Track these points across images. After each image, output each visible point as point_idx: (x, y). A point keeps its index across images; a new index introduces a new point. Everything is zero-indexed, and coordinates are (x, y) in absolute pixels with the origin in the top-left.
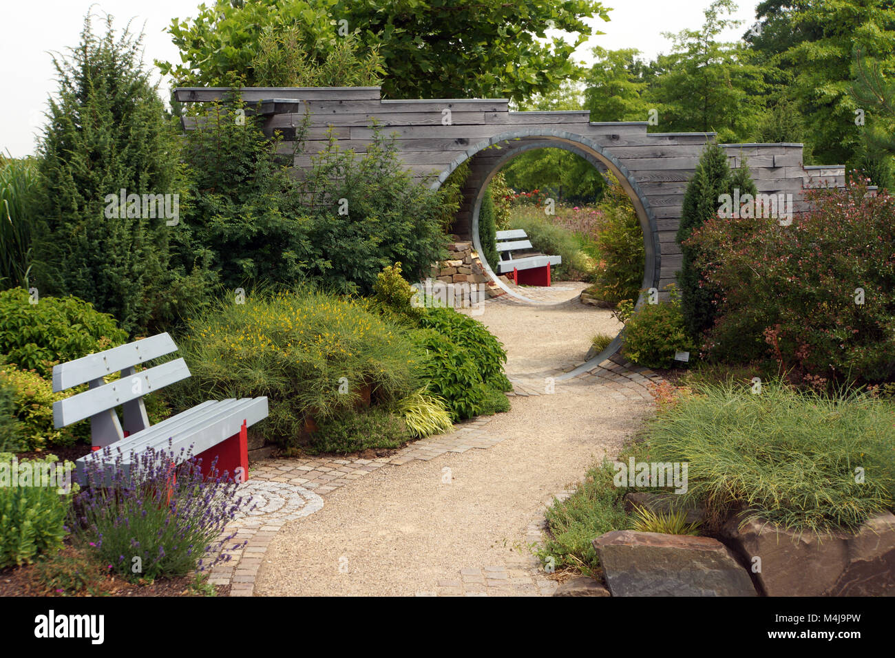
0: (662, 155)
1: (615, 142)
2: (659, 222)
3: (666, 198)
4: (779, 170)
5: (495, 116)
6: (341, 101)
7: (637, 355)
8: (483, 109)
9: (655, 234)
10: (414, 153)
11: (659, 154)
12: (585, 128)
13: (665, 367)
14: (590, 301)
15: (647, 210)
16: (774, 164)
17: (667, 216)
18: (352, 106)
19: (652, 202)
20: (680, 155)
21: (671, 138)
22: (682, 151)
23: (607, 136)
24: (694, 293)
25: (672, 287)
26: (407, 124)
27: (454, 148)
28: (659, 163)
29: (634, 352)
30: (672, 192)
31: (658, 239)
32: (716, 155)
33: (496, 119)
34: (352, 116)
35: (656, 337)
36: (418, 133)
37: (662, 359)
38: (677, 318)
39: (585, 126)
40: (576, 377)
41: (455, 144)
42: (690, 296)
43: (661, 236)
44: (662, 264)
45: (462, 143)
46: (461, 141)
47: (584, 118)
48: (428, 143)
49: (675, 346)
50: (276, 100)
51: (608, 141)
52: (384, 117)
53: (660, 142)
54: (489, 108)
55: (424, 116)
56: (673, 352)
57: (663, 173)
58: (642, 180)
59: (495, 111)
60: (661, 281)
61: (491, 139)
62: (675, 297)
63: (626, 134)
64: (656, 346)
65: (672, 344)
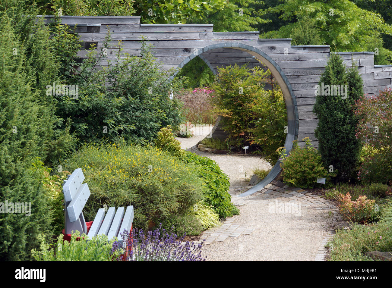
0: (300, 59)
1: (274, 51)
2: (298, 100)
3: (302, 85)
4: (363, 68)
5: (206, 35)
6: (117, 25)
7: (294, 180)
8: (199, 30)
9: (296, 107)
10: (159, 57)
11: (298, 58)
12: (257, 42)
13: (311, 188)
14: (206, 149)
15: (291, 92)
16: (360, 64)
17: (302, 96)
18: (123, 28)
19: (294, 87)
20: (309, 59)
21: (304, 48)
22: (311, 57)
23: (269, 47)
24: (328, 142)
25: (307, 139)
26: (156, 39)
27: (182, 54)
28: (298, 64)
29: (292, 178)
30: (304, 81)
31: (297, 110)
32: (337, 60)
33: (206, 37)
34: (124, 34)
35: (306, 169)
36: (162, 45)
37: (308, 183)
38: (317, 158)
39: (256, 41)
40: (252, 195)
41: (183, 52)
42: (325, 144)
43: (298, 108)
44: (300, 125)
45: (187, 51)
46: (187, 50)
47: (256, 36)
48: (167, 51)
49: (318, 174)
50: (88, 25)
51: (269, 50)
52: (142, 35)
53: (299, 51)
54: (202, 30)
55: (164, 35)
56: (315, 179)
57: (300, 70)
58: (288, 74)
59: (205, 31)
60: (299, 136)
61: (203, 49)
62: (309, 145)
63: (280, 46)
64: (305, 175)
65: (315, 173)
